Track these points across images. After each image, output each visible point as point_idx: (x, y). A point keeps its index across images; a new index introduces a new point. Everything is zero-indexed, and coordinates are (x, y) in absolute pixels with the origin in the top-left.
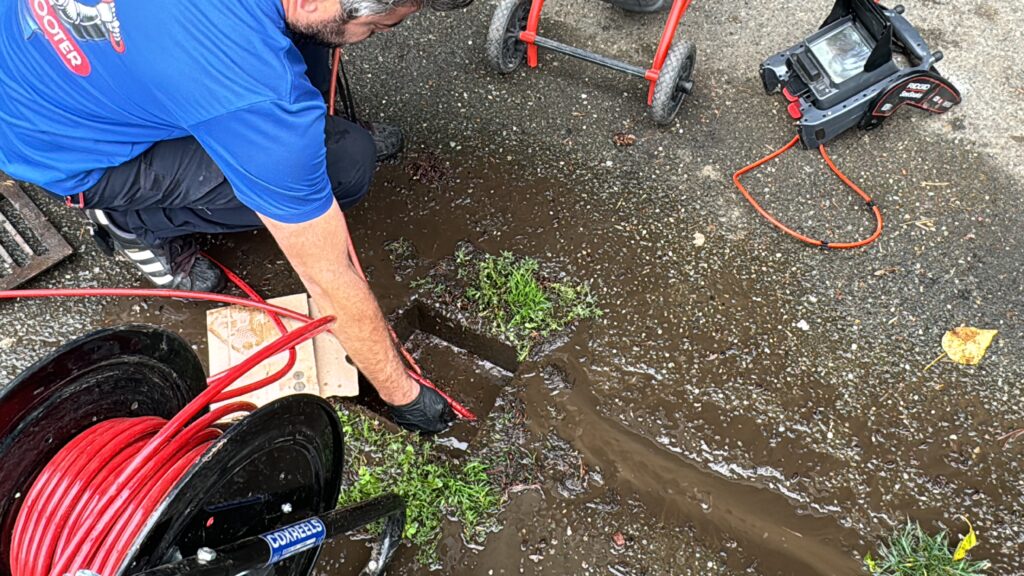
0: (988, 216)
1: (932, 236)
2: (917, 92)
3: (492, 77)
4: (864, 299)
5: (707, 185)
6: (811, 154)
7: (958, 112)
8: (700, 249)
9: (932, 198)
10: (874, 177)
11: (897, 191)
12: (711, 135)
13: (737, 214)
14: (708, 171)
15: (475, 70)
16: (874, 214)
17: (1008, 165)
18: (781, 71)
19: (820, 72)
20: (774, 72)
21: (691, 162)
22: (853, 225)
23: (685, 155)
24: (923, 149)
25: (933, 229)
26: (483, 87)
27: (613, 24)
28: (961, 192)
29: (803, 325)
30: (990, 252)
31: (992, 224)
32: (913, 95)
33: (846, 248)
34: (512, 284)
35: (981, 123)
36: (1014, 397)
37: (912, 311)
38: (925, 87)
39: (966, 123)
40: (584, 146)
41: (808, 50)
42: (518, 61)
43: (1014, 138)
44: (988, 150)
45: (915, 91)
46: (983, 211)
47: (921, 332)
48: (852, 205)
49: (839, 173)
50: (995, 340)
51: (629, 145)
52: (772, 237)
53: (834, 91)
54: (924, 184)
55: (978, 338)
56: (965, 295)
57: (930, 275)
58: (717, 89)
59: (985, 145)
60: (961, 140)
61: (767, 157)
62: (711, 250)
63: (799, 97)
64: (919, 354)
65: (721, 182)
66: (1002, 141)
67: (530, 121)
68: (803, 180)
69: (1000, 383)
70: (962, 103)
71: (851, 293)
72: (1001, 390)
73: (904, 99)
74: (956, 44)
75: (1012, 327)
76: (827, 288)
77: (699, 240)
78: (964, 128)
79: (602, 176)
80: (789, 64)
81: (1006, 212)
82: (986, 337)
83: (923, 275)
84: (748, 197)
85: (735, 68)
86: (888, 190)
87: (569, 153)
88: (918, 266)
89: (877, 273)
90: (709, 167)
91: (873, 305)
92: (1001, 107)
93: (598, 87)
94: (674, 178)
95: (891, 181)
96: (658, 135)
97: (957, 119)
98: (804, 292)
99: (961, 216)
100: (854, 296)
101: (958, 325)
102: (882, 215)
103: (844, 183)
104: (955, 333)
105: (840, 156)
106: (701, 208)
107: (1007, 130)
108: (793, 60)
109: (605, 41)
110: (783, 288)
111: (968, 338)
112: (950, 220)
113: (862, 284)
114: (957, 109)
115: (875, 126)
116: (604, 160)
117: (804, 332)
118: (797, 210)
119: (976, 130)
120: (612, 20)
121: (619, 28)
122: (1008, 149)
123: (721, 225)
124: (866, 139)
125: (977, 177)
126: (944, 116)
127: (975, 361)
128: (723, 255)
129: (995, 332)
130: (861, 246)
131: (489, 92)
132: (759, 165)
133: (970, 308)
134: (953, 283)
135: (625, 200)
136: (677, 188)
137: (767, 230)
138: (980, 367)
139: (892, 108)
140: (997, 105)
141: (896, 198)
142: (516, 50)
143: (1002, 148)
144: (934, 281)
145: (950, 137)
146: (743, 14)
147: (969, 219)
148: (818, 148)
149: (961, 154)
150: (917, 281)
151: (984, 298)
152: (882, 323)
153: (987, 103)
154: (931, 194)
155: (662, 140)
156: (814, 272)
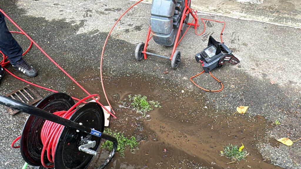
0: (246, 84)
1: (234, 88)
2: (228, 59)
3: (137, 61)
4: (219, 102)
5: (184, 81)
6: (207, 74)
7: (239, 64)
8: (183, 93)
9: (234, 81)
10: (221, 78)
11: (226, 80)
12: (185, 71)
13: (191, 86)
14: (185, 78)
15: (133, 60)
16: (221, 85)
17: (250, 74)
18: (199, 57)
19: (207, 56)
20: (198, 57)
21: (181, 76)
22: (217, 87)
23: (180, 75)
24: (232, 72)
25: (234, 87)
26: (134, 63)
27: (163, 50)
28: (240, 80)
29: (206, 107)
30: (247, 91)
31: (247, 86)
32: (227, 60)
33: (215, 92)
34: (141, 101)
35: (245, 66)
36: (253, 119)
37: (230, 103)
38: (230, 58)
39: (241, 66)
40: (157, 74)
41: (204, 52)
42: (142, 58)
43: (252, 69)
44: (246, 71)
45: (227, 58)
46: (245, 83)
47: (232, 107)
48: (216, 83)
49: (214, 77)
50: (248, 108)
51: (167, 73)
52: (199, 90)
53: (210, 59)
54: (232, 78)
55: (244, 108)
56: (242, 100)
57: (234, 96)
58: (186, 62)
59: (246, 70)
60: (240, 70)
61: (197, 75)
62: (186, 93)
63: (203, 61)
64: (232, 112)
65: (188, 80)
66: (249, 69)
67: (145, 70)
68: (206, 79)
69: (249, 117)
70: (240, 62)
71: (216, 101)
72: (250, 118)
73: (225, 60)
74: (239, 51)
75: (252, 106)
76: (211, 100)
77: (183, 91)
78: (241, 67)
79: (161, 80)
80: (201, 55)
81: (250, 83)
82: (246, 108)
83: (232, 96)
84: (194, 83)
85: (190, 58)
86: (224, 80)
87: (154, 76)
88: (231, 94)
89: (222, 96)
90: (185, 77)
91: (221, 103)
92: (249, 63)
93: (160, 62)
94: (177, 80)
95: (225, 78)
96: (174, 71)
97: (239, 66)
98: (206, 101)
99: (240, 84)
100: (217, 101)
101: (240, 106)
102: (223, 85)
103: (215, 79)
104: (239, 107)
105: (214, 74)
106: (183, 85)
107: (250, 67)
108: (201, 54)
109: (162, 53)
110: (202, 100)
111: (242, 108)
112: (238, 85)
113: (219, 99)
114: (239, 63)
115: (220, 67)
116: (161, 77)
117: (206, 109)
118: (205, 85)
119: (243, 67)
120: (163, 49)
121: (165, 51)
122: (251, 71)
123: (188, 88)
124: (219, 70)
125: (244, 77)
126: (236, 65)
127: (244, 113)
128: (188, 94)
129: (248, 107)
130: (219, 91)
131: (136, 64)
132: (196, 76)
133: (243, 102)
134: (239, 97)
135: (166, 84)
136: (178, 82)
137: (198, 89)
138: (245, 113)
139: (223, 63)
140: (248, 62)
141: (226, 81)
142: (142, 56)
143: (249, 71)
144: (235, 97)
145: (238, 69)
146: (192, 47)
147: (242, 85)
148: (209, 72)
149: (240, 72)
150: (231, 97)
151: (246, 100)
152: (223, 106)
153: (246, 62)
154: (234, 80)
155: (174, 72)
156: (208, 97)
